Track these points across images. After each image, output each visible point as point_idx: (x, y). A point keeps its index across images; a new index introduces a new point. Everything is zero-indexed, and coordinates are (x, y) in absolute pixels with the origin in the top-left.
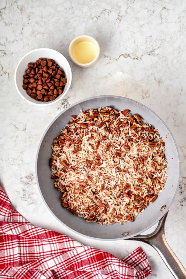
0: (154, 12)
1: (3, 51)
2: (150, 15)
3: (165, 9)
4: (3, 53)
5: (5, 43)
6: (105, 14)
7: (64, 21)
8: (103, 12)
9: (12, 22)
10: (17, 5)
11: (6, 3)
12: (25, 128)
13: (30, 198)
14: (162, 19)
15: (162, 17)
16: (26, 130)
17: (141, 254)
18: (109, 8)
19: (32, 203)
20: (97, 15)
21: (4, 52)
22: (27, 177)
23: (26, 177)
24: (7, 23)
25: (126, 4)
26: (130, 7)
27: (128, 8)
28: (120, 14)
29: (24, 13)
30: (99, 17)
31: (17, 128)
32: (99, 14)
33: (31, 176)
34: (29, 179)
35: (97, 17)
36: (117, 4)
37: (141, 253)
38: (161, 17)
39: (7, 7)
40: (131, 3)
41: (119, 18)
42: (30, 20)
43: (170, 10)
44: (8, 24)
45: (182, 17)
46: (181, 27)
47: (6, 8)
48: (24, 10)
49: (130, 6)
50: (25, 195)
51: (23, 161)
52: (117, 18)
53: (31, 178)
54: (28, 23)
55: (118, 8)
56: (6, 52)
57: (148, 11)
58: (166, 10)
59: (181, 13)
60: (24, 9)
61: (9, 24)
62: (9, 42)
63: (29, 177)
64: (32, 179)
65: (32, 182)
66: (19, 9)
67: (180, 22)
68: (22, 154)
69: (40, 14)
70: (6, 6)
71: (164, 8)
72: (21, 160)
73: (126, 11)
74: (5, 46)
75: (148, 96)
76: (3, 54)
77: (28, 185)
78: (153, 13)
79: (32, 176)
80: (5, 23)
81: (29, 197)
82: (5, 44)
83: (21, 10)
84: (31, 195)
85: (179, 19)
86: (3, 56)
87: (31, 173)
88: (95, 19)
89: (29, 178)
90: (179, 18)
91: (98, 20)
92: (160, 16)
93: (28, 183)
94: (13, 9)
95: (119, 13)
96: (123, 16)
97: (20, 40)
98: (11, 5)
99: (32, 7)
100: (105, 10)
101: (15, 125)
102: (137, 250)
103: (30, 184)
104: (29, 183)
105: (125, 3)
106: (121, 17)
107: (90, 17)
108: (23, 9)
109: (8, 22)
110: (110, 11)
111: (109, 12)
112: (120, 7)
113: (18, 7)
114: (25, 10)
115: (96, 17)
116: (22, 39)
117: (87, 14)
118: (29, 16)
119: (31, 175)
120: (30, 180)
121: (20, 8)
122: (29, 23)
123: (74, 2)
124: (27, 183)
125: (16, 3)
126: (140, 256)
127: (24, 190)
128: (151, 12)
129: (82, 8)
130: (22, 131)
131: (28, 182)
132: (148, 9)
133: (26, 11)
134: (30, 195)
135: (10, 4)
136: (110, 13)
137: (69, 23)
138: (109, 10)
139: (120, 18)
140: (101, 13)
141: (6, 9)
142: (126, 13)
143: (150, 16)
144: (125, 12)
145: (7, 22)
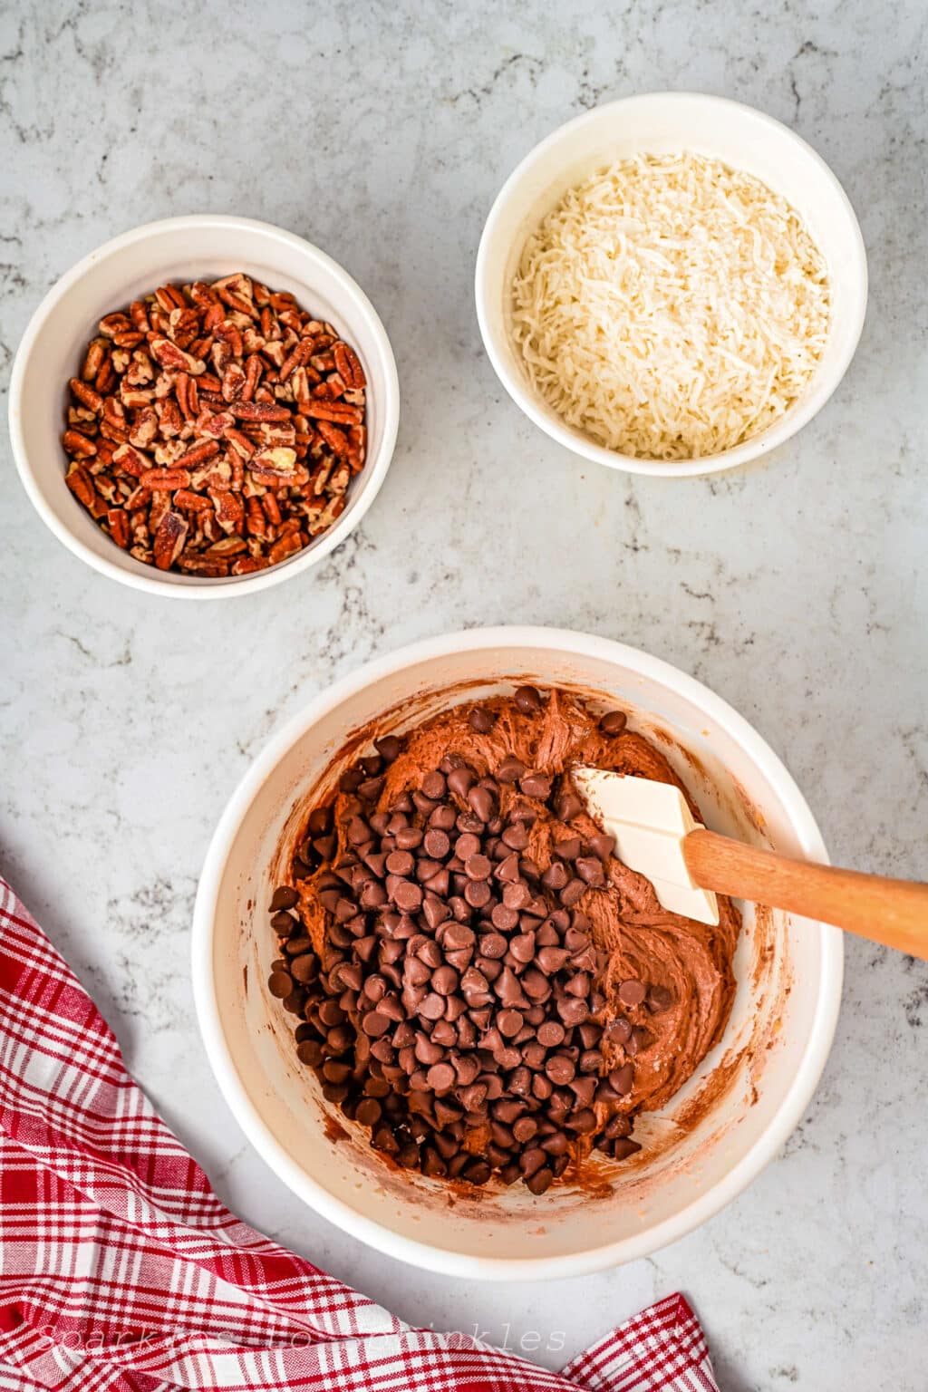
0: (757, 68)
1: (10, 267)
2: (740, 80)
3: (815, 49)
4: (10, 278)
5: (17, 231)
6: (514, 78)
7: (314, 115)
8: (504, 69)
9: (52, 125)
10: (77, 40)
11: (21, 30)
12: (127, 653)
13: (156, 1000)
14: (799, 101)
15: (796, 88)
16: (132, 664)
17: (679, 1331)
18: (532, 47)
19: (168, 1026)
20: (476, 86)
21: (13, 273)
22: (142, 896)
23: (137, 896)
24: (26, 131)
25: (620, 25)
26: (640, 41)
27: (627, 49)
28: (590, 79)
29: (111, 76)
30: (487, 91)
31: (85, 652)
32: (483, 79)
33: (161, 891)
34: (151, 906)
35: (474, 95)
36: (574, 29)
37: (682, 1322)
38: (795, 93)
39: (24, 51)
40: (642, 24)
41: (584, 95)
42: (139, 110)
43: (836, 54)
44: (33, 134)
45: (897, 89)
46: (893, 140)
47: (20, 53)
48: (110, 66)
49: (640, 36)
50: (135, 986)
51: (119, 818)
52: (573, 99)
53: (162, 902)
54: (133, 130)
55: (579, 49)
56: (24, 276)
57: (731, 61)
58: (816, 57)
59: (890, 72)
60: (113, 60)
61: (38, 135)
62: (41, 223)
63: (151, 895)
64: (165, 904)
65: (165, 921)
66: (84, 56)
67: (887, 113)
68: (114, 780)
69: (190, 81)
70: (19, 47)
71: (809, 44)
72: (109, 812)
73: (619, 63)
74: (20, 243)
75: (736, 484)
76: (9, 285)
77: (145, 937)
78: (752, 70)
79: (166, 891)
80: (18, 127)
81: (152, 997)
82: (20, 236)
83: (94, 64)
84: (162, 985)
85: (881, 97)
86: (11, 292)
87: (161, 877)
88: (466, 101)
89: (150, 902)
90: (885, 97)
91: (479, 108)
92: (789, 86)
93: (146, 927)
94: (59, 57)
95: (585, 74)
96: (605, 88)
97: (94, 213)
98: (48, 40)
99: (153, 51)
100: (515, 58)
101: (75, 636)
102: (666, 1306)
103: (158, 933)
104: (152, 924)
105: (613, 24)
106: (595, 91)
107: (441, 95)
108: (108, 60)
109: (33, 127)
110: (541, 63)
111: (536, 67)
112: (590, 42)
113: (79, 51)
114: (115, 66)
115: (470, 91)
116: (106, 209)
117: (427, 80)
118: (137, 93)
119: (160, 886)
120: (158, 910)
121: (90, 53)
122: (140, 127)
123: (359, 21)
124: (142, 927)
125: (68, 28)
126: (674, 1340)
127: (127, 963)
128: (746, 64)
129: (400, 49)
130: (112, 665)
131: (144, 921)
132: (727, 51)
133: (119, 67)
134: (156, 986)
135: (43, 36)
136: (542, 71)
137: (337, 123)
138: (536, 60)
139: (592, 95)
140: (497, 75)
141: (20, 59)
142: (619, 71)
143: (737, 84)
144: (615, 68)
145: (25, 125)
